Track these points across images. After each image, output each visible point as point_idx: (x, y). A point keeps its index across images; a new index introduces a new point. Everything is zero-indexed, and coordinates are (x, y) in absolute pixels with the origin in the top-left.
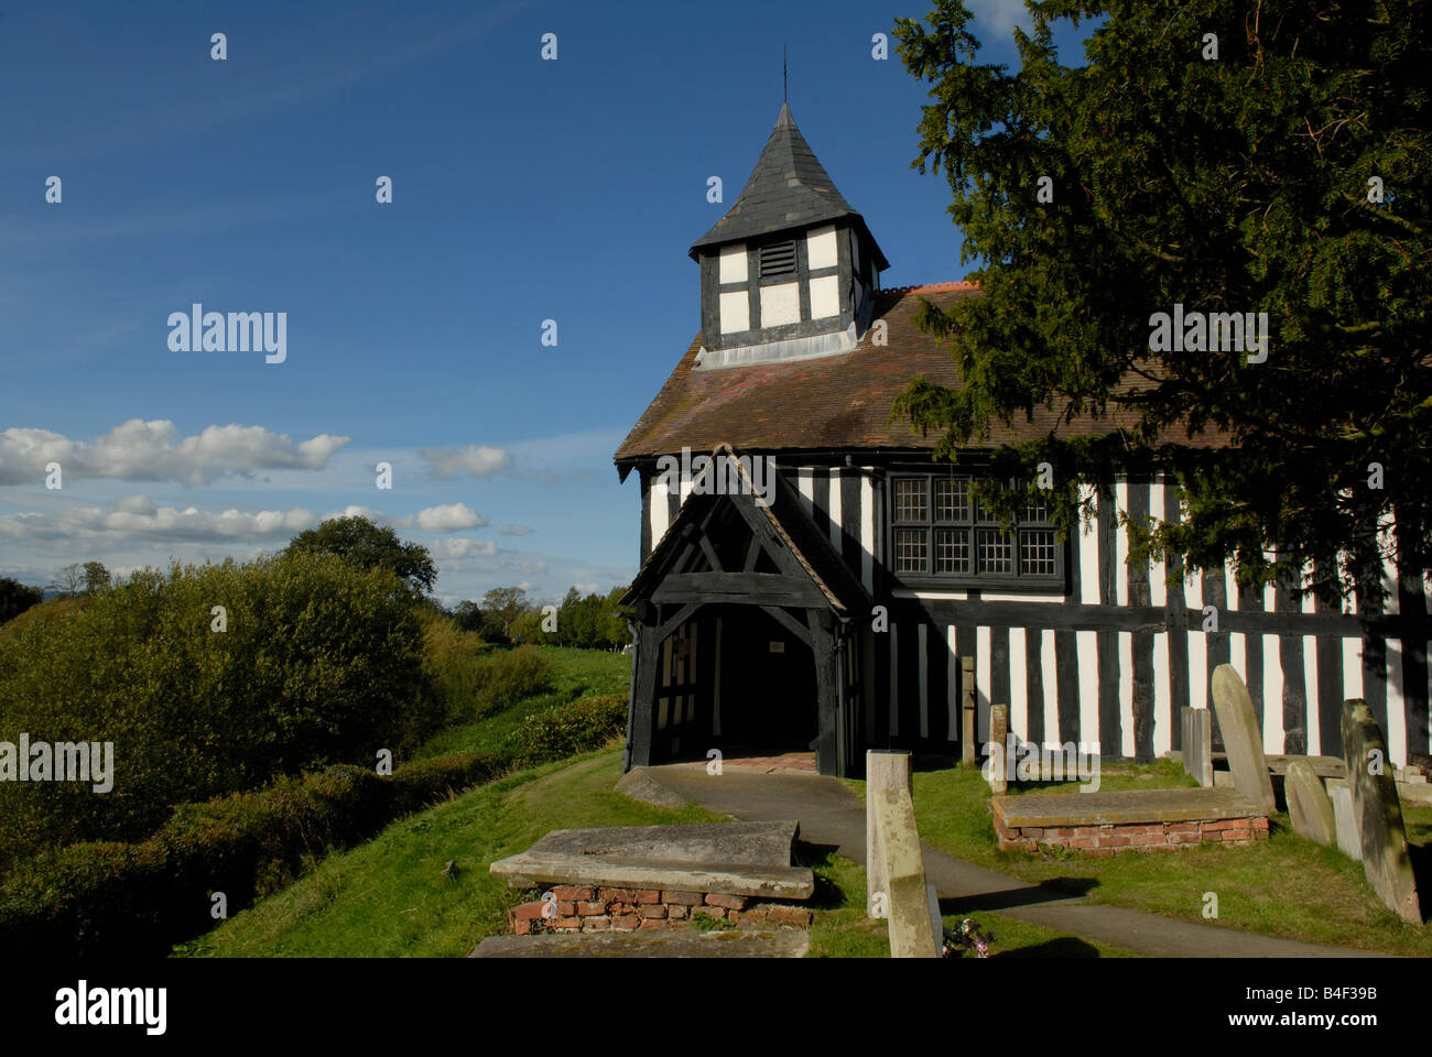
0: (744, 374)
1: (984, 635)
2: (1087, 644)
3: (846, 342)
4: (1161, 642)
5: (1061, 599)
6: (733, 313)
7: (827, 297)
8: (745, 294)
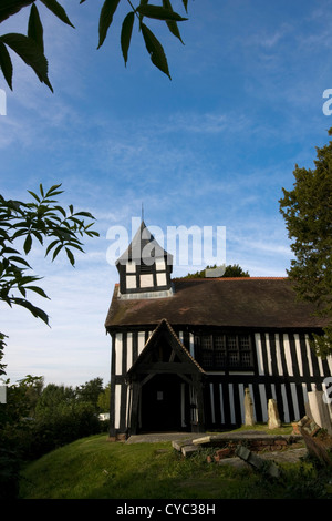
0: (138, 302)
1: (231, 386)
2: (262, 387)
3: (170, 294)
4: (283, 386)
5: (253, 374)
6: (131, 282)
7: (162, 280)
8: (135, 277)
